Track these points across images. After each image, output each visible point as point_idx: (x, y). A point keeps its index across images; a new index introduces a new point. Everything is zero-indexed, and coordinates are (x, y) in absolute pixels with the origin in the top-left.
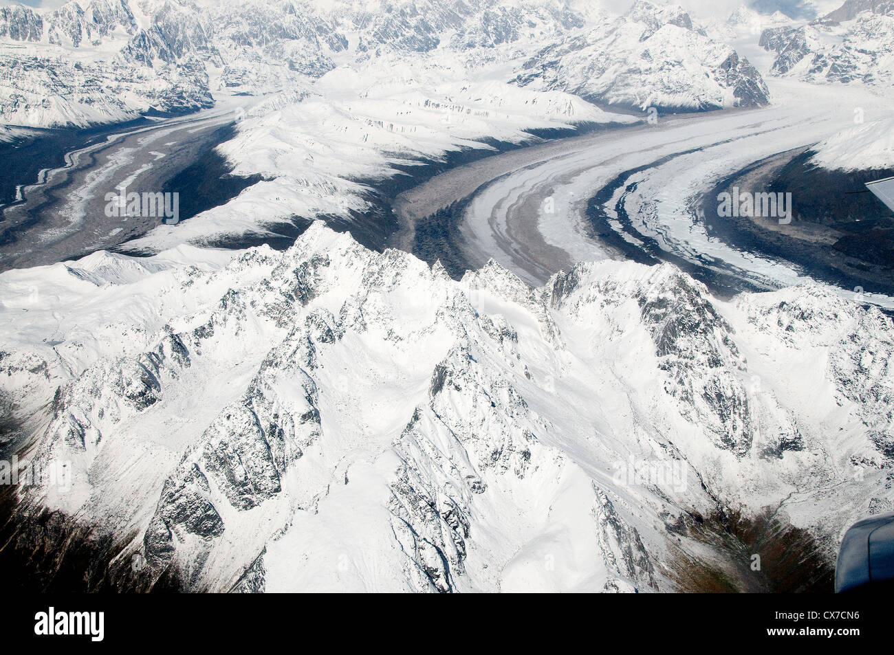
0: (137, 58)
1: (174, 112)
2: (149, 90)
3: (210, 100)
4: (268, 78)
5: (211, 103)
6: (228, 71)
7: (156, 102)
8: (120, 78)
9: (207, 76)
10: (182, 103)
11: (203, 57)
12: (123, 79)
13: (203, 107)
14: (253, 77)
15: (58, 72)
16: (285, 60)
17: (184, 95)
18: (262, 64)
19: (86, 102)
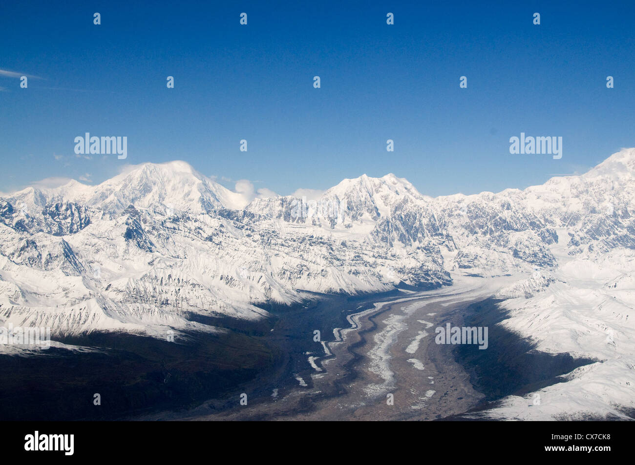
0: (383, 239)
1: (421, 287)
2: (400, 266)
3: (449, 279)
4: (496, 263)
5: (450, 281)
6: (461, 255)
7: (406, 277)
8: (376, 255)
9: (442, 257)
10: (428, 280)
11: (439, 242)
12: (379, 256)
13: (444, 284)
14: (483, 261)
15: (334, 248)
16: (510, 249)
17: (429, 273)
18: (491, 251)
19: (354, 273)
